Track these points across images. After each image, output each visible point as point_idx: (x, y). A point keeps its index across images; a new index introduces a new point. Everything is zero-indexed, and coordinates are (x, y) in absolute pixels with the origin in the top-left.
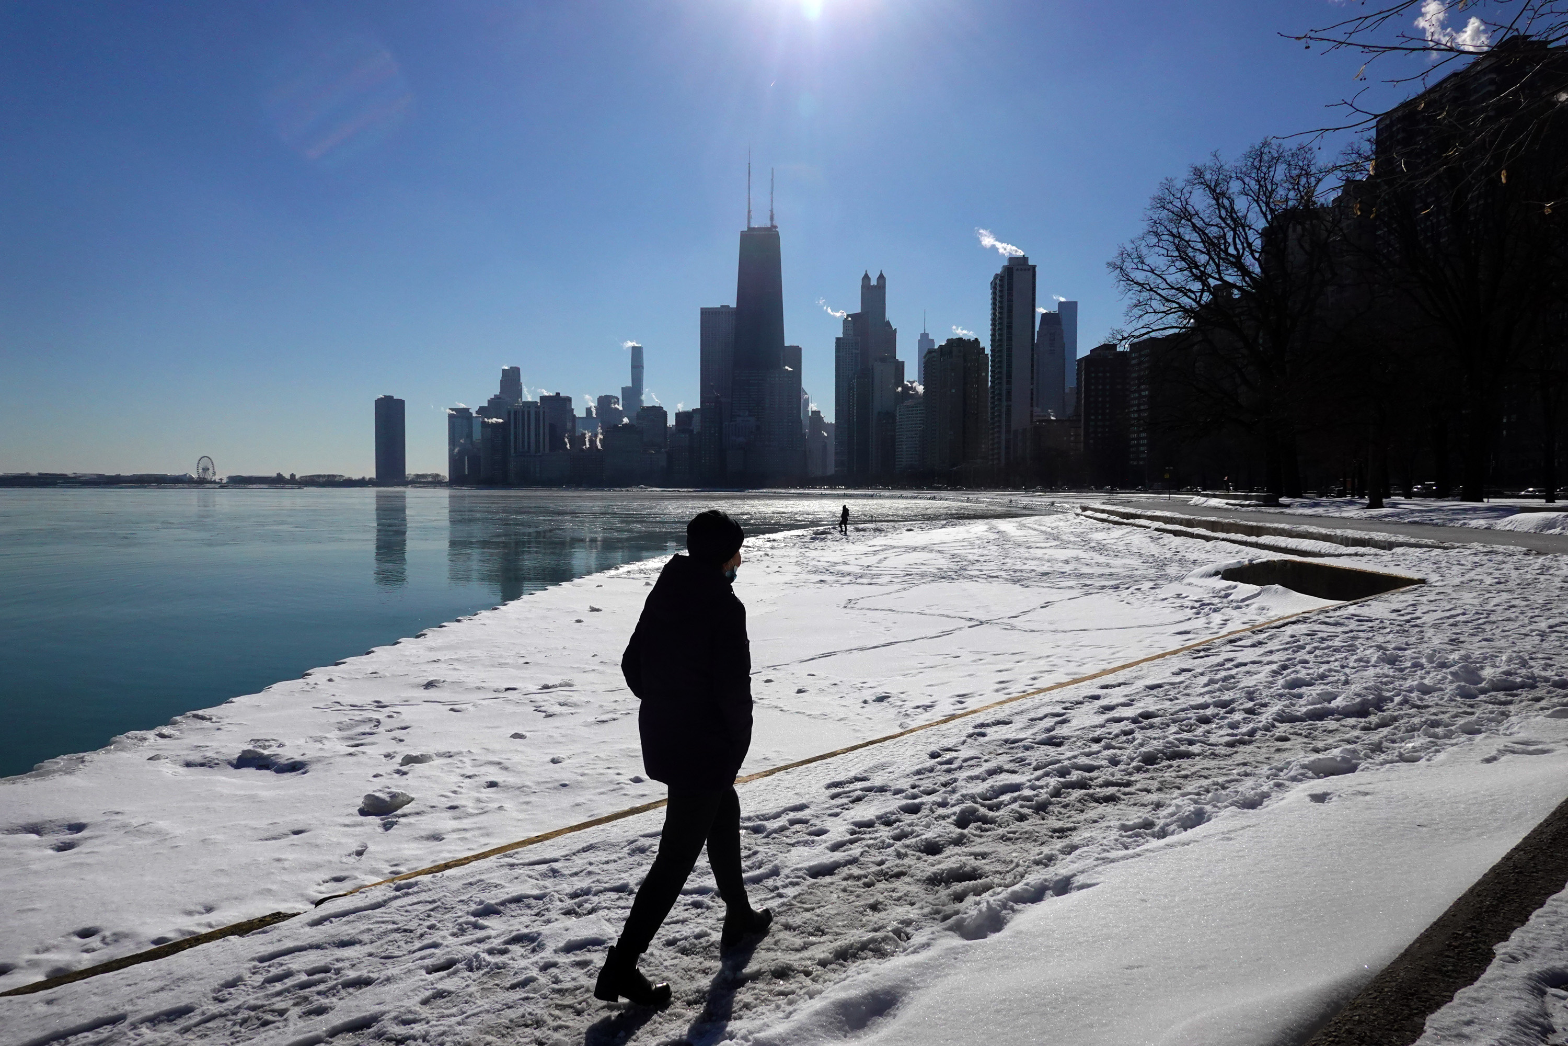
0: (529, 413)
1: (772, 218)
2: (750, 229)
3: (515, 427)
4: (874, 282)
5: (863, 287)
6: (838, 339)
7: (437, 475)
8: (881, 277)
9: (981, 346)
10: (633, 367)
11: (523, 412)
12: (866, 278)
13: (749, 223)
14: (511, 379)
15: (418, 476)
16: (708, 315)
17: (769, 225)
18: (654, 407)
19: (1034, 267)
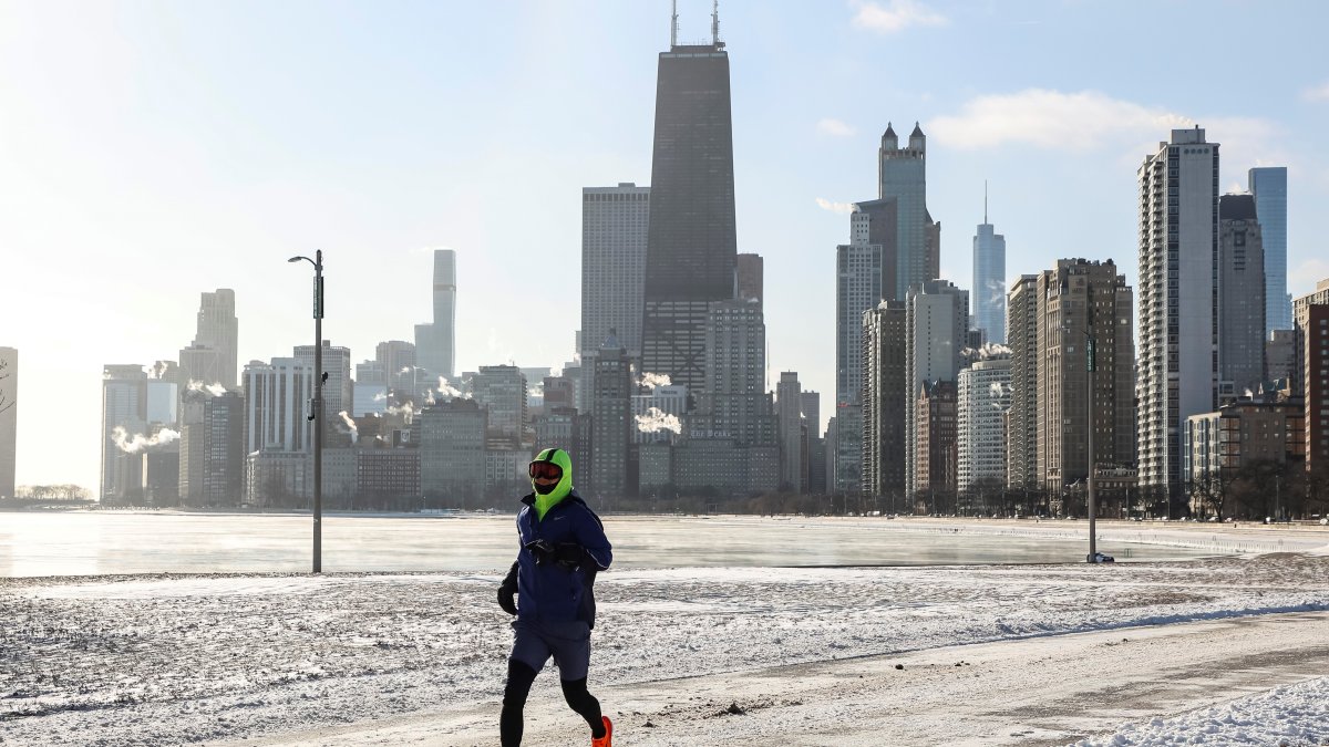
0: (283, 378)
1: (715, 29)
2: (675, 49)
3: (258, 403)
4: (903, 143)
5: (883, 152)
6: (842, 249)
7: (75, 488)
8: (917, 134)
9: (1119, 273)
10: (437, 288)
11: (273, 377)
12: (890, 135)
13: (674, 36)
14: (218, 312)
15: (38, 489)
16: (595, 200)
17: (710, 41)
18: (503, 367)
19: (1216, 148)
